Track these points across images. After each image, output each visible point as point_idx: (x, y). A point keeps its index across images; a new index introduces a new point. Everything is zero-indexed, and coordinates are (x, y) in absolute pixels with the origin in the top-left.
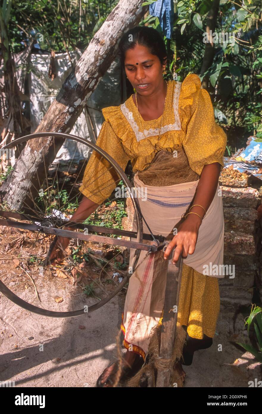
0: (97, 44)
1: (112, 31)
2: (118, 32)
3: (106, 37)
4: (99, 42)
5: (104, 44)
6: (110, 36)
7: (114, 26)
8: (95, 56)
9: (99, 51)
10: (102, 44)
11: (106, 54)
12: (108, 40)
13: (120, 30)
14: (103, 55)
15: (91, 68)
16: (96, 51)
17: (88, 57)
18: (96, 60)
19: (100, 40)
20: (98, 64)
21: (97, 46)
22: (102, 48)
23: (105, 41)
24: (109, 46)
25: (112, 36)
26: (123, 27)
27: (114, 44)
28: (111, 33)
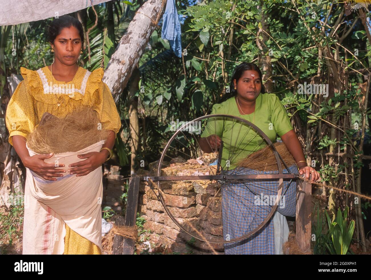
0: (119, 64)
1: (130, 52)
2: (135, 53)
3: (125, 58)
4: (120, 62)
5: (125, 64)
6: (129, 57)
7: (131, 48)
8: (118, 74)
9: (121, 70)
10: (123, 64)
11: (127, 72)
12: (127, 60)
13: (136, 51)
14: (125, 73)
15: (116, 85)
16: (118, 70)
17: (112, 75)
18: (120, 78)
19: (120, 60)
20: (121, 81)
21: (119, 66)
22: (124, 67)
23: (125, 61)
24: (129, 65)
25: (130, 56)
26: (138, 49)
27: (132, 64)
28: (130, 54)
